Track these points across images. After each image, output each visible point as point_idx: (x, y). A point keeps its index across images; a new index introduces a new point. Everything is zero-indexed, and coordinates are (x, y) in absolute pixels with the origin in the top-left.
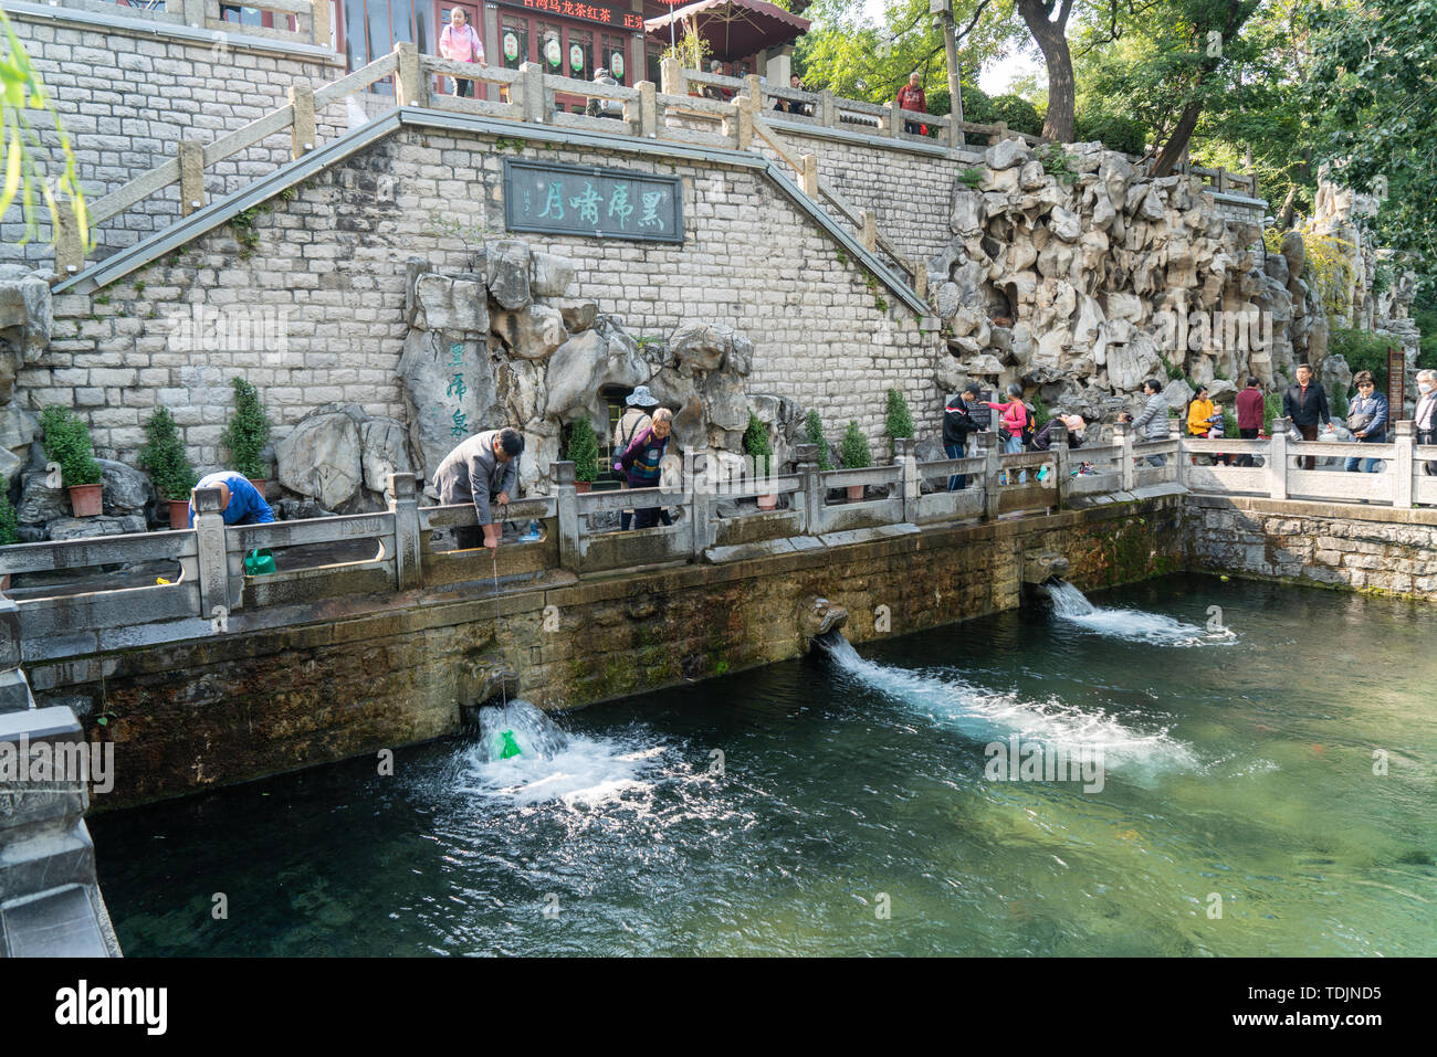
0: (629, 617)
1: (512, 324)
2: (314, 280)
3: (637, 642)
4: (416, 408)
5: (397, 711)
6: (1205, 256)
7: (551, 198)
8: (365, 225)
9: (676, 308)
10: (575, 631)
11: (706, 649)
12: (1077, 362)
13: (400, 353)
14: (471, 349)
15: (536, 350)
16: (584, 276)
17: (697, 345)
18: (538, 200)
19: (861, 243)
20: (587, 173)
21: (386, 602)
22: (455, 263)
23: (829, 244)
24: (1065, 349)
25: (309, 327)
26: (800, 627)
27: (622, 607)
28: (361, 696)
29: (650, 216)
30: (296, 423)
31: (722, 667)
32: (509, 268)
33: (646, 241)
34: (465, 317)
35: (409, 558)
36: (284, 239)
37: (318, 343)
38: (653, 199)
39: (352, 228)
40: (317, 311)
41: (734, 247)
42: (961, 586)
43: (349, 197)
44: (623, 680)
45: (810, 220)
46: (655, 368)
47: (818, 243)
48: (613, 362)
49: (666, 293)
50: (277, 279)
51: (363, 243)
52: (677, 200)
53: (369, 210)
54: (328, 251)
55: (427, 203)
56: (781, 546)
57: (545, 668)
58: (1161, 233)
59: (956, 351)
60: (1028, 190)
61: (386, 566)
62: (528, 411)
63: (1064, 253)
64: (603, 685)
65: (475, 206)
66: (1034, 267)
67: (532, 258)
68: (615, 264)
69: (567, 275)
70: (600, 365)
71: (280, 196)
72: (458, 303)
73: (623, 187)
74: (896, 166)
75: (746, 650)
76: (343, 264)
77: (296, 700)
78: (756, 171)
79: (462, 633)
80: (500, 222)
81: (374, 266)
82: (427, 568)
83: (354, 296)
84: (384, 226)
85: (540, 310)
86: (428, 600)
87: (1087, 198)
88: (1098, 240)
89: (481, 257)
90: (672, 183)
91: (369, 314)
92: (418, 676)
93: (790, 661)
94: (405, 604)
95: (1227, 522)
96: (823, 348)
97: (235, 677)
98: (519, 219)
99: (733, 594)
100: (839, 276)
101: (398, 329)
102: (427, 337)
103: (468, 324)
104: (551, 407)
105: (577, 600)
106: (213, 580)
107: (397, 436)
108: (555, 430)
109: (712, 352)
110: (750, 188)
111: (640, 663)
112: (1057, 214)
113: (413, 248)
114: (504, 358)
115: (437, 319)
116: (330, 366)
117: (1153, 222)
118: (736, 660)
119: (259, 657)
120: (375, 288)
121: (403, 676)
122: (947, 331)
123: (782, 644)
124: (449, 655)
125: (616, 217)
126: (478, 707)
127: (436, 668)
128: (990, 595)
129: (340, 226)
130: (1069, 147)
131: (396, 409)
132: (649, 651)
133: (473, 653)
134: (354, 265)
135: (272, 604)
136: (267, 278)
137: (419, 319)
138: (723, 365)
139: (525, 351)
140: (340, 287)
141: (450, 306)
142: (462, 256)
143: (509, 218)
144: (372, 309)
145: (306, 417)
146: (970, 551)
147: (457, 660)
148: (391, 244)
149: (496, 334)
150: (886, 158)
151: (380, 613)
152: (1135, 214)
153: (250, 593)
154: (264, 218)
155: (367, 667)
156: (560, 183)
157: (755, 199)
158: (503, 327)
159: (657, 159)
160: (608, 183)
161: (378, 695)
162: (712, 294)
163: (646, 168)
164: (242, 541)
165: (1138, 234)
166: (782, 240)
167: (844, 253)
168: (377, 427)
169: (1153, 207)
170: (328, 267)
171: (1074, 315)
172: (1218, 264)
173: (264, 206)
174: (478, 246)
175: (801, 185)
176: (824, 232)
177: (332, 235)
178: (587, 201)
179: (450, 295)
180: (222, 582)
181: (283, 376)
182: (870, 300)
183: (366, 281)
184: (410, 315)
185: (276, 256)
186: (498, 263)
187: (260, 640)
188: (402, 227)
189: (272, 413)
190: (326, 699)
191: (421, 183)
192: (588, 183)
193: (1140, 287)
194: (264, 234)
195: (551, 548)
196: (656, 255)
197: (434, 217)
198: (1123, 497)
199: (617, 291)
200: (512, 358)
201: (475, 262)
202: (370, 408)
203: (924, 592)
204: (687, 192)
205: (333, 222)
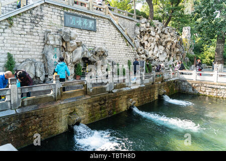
0: (100, 104)
1: (66, 45)
2: (25, 33)
3: (101, 109)
4: (47, 60)
5: (55, 127)
6: (173, 40)
7: (73, 20)
8: (36, 22)
9: (95, 43)
10: (90, 108)
11: (112, 110)
12: (154, 56)
13: (43, 49)
14: (58, 49)
15: (71, 50)
16: (79, 36)
17: (100, 50)
18: (71, 21)
19: (125, 34)
20: (80, 16)
21: (53, 103)
22: (55, 32)
23: (120, 34)
24: (152, 54)
25: (24, 43)
26: (127, 105)
27: (98, 102)
28: (48, 125)
29: (90, 26)
30: (21, 63)
31: (115, 113)
32: (66, 33)
33: (90, 30)
34: (57, 42)
35: (58, 94)
36: (19, 24)
37: (26, 46)
38: (91, 22)
39: (34, 23)
40: (26, 39)
41: (105, 33)
42: (150, 96)
43: (33, 16)
44: (98, 117)
45: (117, 29)
46: (92, 54)
47: (118, 33)
48: (85, 53)
49: (93, 40)
50: (17, 32)
51: (36, 26)
52: (95, 23)
53: (37, 19)
54: (29, 27)
55: (49, 19)
56: (124, 89)
57: (85, 116)
58: (167, 36)
59: (138, 54)
60: (147, 27)
61: (53, 96)
62: (69, 62)
63: (153, 38)
64: (95, 118)
65: (59, 21)
66: (147, 40)
67: (70, 32)
68: (84, 34)
69: (76, 35)
70: (83, 53)
71: (19, 14)
72: (56, 39)
73: (86, 20)
74: (127, 21)
75: (118, 109)
76: (32, 30)
77: (34, 127)
78: (108, 19)
79: (69, 109)
80: (63, 24)
81: (38, 31)
82: (61, 95)
83: (34, 37)
84: (40, 23)
85: (72, 42)
86: (62, 103)
87: (156, 30)
88: (158, 36)
89: (60, 31)
90: (95, 20)
91: (37, 41)
92: (60, 120)
93: (125, 111)
94: (57, 104)
95: (186, 84)
96: (118, 52)
97: (19, 123)
98: (67, 24)
99: (117, 99)
100: (121, 39)
101: (43, 44)
102: (50, 46)
103: (58, 44)
104: (74, 61)
105: (91, 101)
106: (14, 100)
107: (43, 66)
108: (74, 65)
109: (102, 52)
110: (107, 22)
111: (101, 113)
112: (152, 32)
113: (46, 28)
114: (64, 51)
115: (52, 42)
116: (28, 51)
117: (166, 34)
118: (117, 112)
119: (26, 118)
120: (38, 35)
121: (57, 120)
122: (137, 50)
123: (124, 108)
124: (66, 114)
125: (85, 25)
126: (73, 125)
127: (64, 118)
128: (154, 97)
129: (31, 22)
130: (154, 21)
131: (42, 60)
132: (103, 111)
133: (71, 114)
134: (34, 30)
135: (28, 105)
136: (15, 32)
137: (48, 42)
138: (104, 54)
139: (68, 50)
140: (31, 35)
141: (54, 40)
142: (56, 30)
143: (65, 24)
144: (38, 40)
145: (23, 62)
146: (152, 89)
147: (67, 115)
148: (42, 27)
149: (63, 46)
150: (125, 20)
151: (52, 106)
152: (163, 33)
153: (23, 103)
154: (15, 19)
155: (49, 119)
156: (75, 18)
157: (108, 24)
158: (64, 45)
159: (92, 15)
160: (83, 19)
161: (51, 125)
162: (101, 41)
163: (90, 16)
164: (21, 91)
165: (164, 36)
166: (113, 32)
167: (122, 35)
168: (39, 64)
169: (166, 32)
170: (28, 30)
171: (154, 49)
172: (175, 42)
173: (15, 16)
174: (59, 29)
175: (115, 22)
176: (119, 31)
177: (29, 24)
178: (79, 22)
179: (54, 38)
180: (16, 101)
181: (18, 53)
182: (126, 44)
183: (36, 34)
184: (45, 41)
185: (17, 27)
186: (64, 32)
187: (26, 114)
188: (44, 24)
189: (16, 61)
190: (40, 126)
191: (48, 15)
192: (80, 18)
193: (163, 45)
194: (15, 22)
195: (85, 90)
196: (92, 33)
197: (51, 22)
198: (171, 80)
199: (84, 39)
200: (66, 51)
201: (59, 32)
202: (37, 60)
203: (145, 97)
204: (97, 22)
205: (30, 21)
